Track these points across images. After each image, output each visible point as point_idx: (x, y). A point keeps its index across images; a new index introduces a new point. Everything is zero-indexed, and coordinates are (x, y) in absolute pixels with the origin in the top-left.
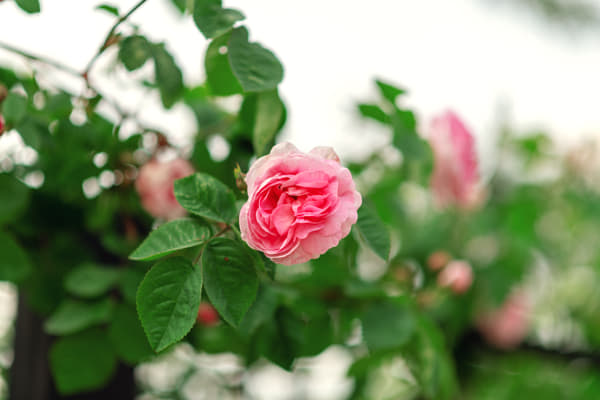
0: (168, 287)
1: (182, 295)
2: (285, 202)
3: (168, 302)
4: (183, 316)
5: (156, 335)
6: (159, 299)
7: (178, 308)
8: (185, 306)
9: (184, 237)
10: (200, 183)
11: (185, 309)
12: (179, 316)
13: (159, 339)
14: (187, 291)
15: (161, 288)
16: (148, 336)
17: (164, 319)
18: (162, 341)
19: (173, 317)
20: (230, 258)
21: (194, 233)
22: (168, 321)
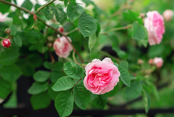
0: (64, 99)
1: (68, 102)
2: (97, 77)
3: (64, 104)
4: (69, 108)
5: (61, 113)
6: (61, 103)
7: (67, 105)
8: (69, 105)
9: (68, 83)
10: (72, 65)
11: (69, 106)
12: (68, 108)
13: (62, 114)
14: (69, 101)
15: (62, 100)
16: (59, 113)
17: (63, 108)
18: (63, 115)
19: (66, 108)
20: (82, 90)
21: (71, 82)
22: (64, 109)
